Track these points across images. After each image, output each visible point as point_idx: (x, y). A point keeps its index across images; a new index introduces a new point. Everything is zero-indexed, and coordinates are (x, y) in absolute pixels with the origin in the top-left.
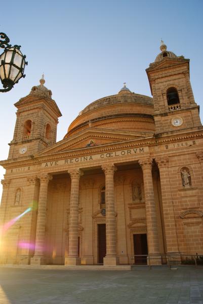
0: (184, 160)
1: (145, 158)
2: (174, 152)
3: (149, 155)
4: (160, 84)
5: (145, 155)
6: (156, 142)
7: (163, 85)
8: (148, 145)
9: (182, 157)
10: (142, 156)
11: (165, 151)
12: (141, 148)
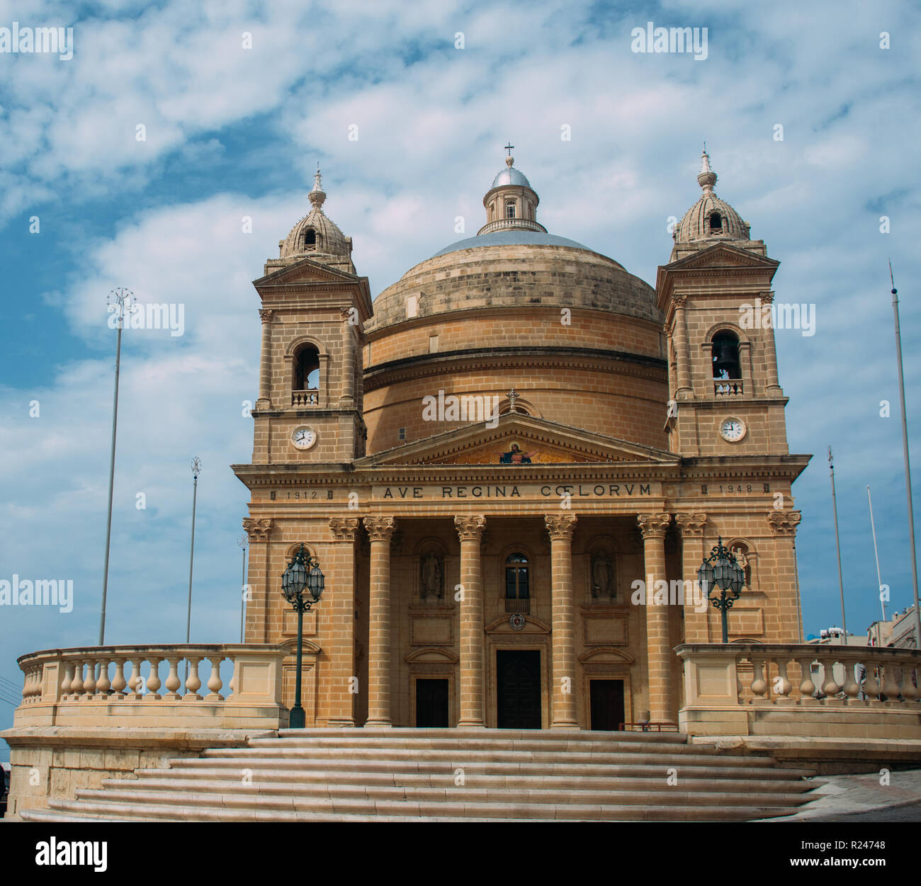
0: (739, 524)
1: (653, 511)
2: (720, 504)
3: (662, 504)
4: (698, 314)
5: (653, 504)
6: (682, 474)
7: (705, 319)
8: (663, 479)
9: (736, 519)
10: (647, 505)
11: (701, 501)
12: (645, 486)
